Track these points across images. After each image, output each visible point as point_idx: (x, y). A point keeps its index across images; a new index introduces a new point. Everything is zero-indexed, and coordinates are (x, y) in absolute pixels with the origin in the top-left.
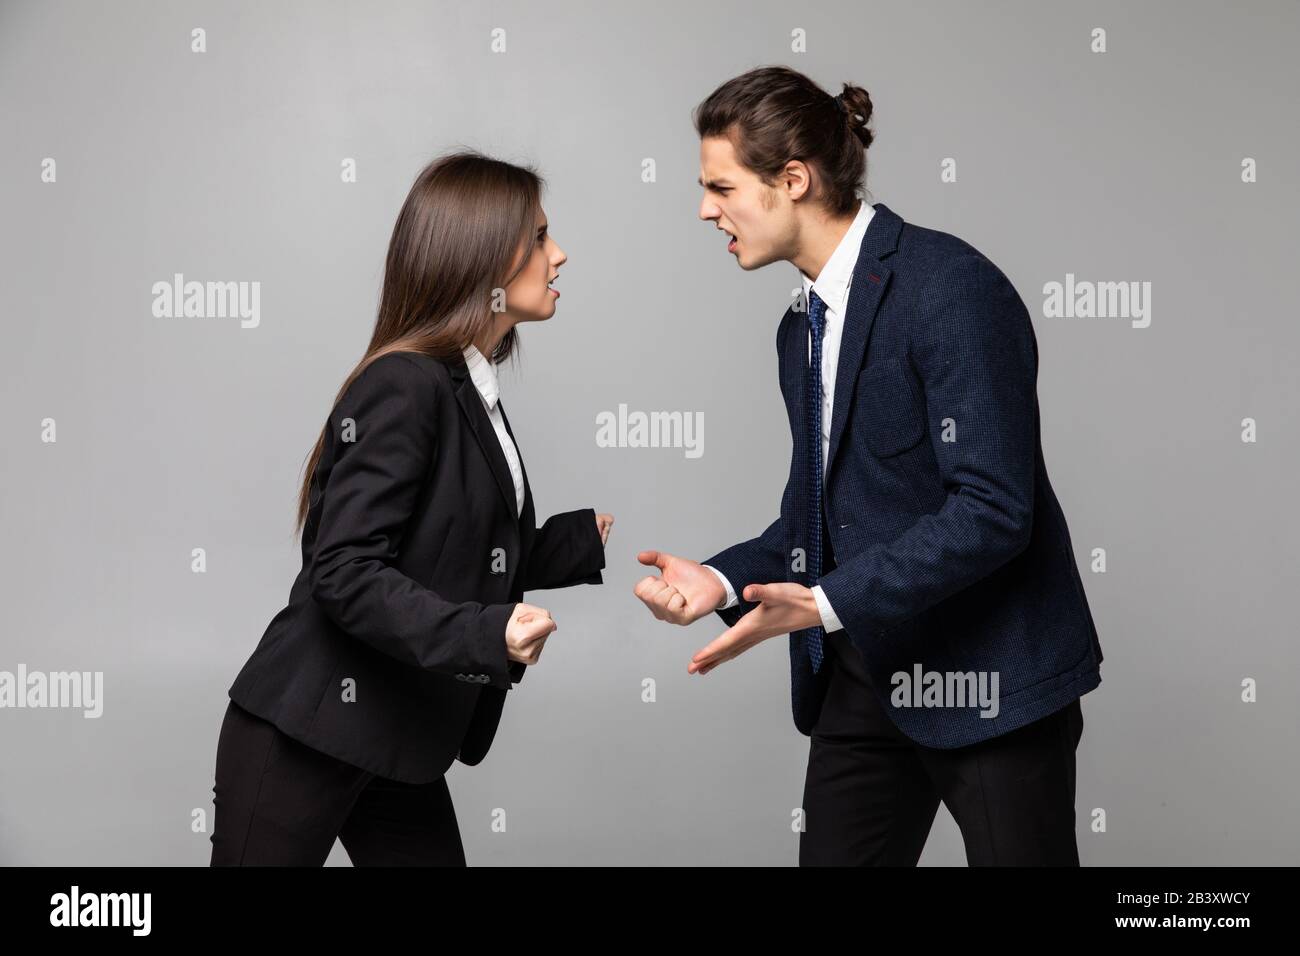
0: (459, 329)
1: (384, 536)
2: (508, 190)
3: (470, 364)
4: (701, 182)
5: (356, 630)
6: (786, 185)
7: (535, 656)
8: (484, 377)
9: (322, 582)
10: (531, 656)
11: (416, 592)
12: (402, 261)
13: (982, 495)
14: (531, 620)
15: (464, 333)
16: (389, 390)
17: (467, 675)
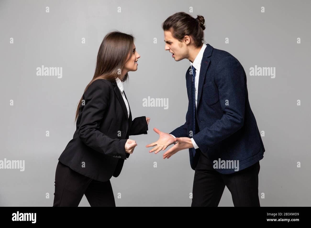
0: (114, 74)
1: (96, 123)
2: (126, 40)
3: (117, 82)
4: (165, 41)
5: (89, 145)
6: (185, 41)
7: (132, 152)
8: (120, 85)
9: (81, 134)
10: (131, 152)
11: (104, 136)
12: (101, 57)
13: (231, 114)
14: (131, 143)
15: (116, 75)
16: (98, 88)
17: (116, 156)
